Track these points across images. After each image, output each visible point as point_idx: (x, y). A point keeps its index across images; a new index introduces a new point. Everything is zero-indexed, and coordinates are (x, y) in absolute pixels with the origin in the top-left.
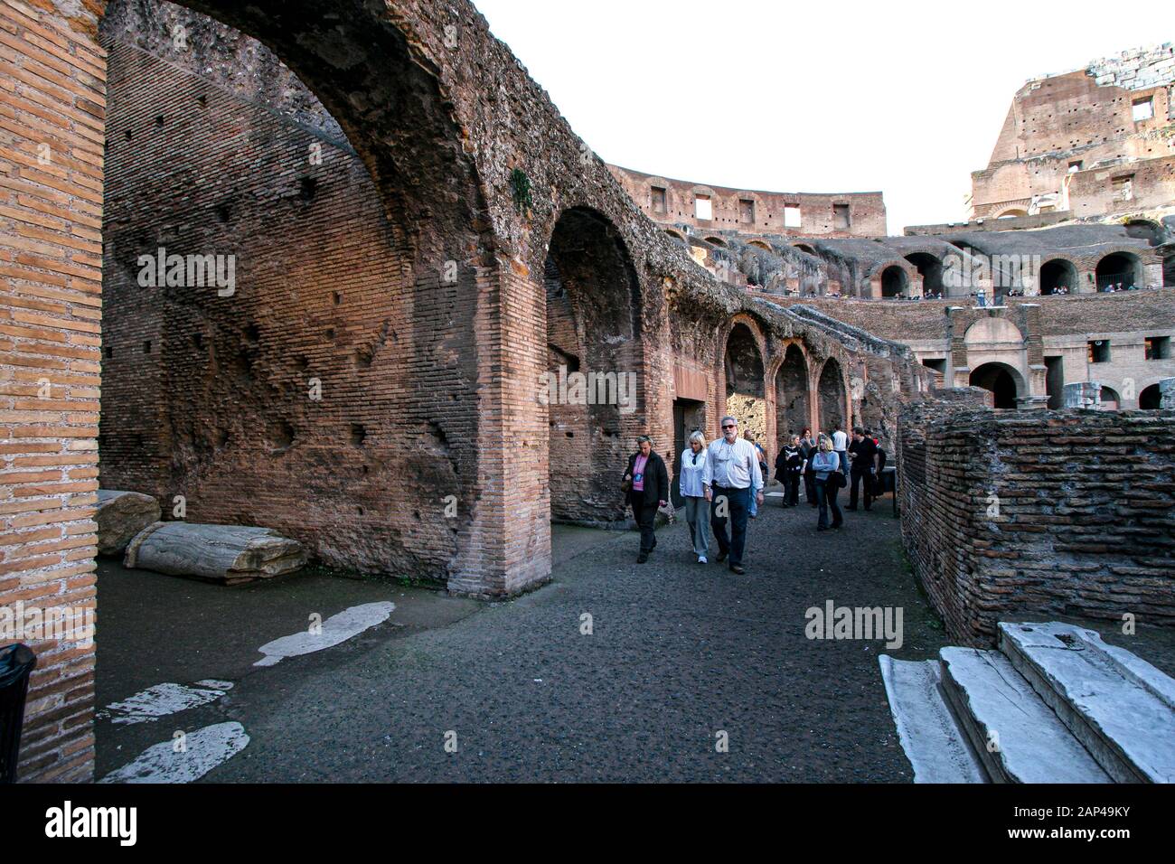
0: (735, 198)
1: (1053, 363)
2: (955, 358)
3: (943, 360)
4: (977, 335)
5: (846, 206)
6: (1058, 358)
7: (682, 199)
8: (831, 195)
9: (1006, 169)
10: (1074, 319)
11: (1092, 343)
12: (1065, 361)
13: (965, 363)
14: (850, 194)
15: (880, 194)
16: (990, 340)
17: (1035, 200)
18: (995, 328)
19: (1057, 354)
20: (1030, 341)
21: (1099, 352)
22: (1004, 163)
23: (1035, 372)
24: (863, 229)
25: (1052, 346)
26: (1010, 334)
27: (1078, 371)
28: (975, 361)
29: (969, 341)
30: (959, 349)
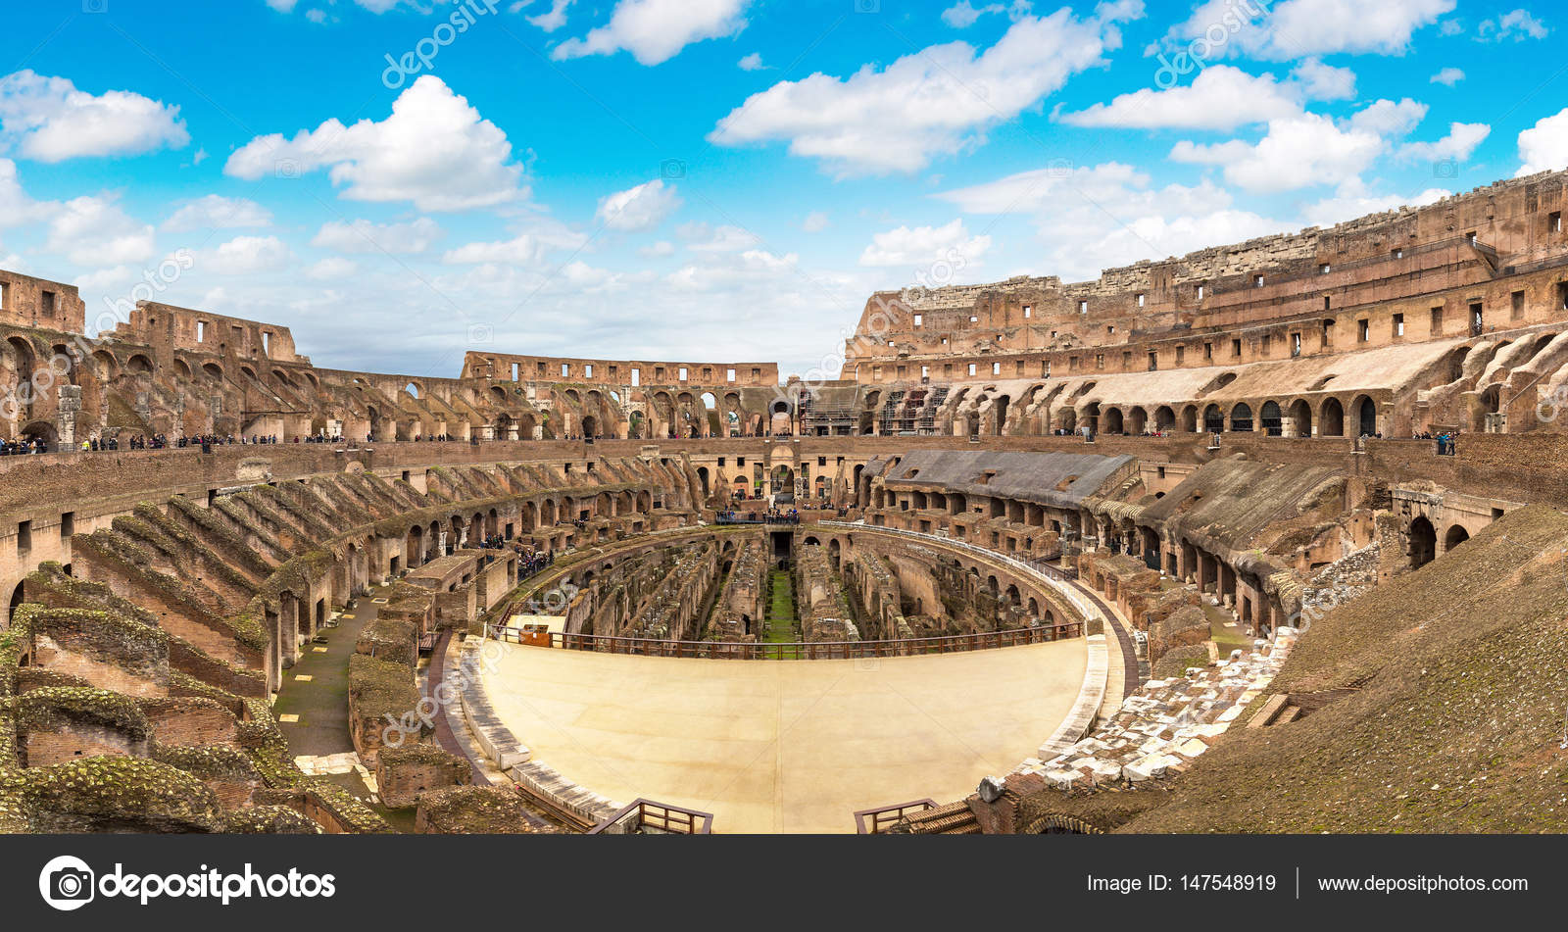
0: (701, 368)
1: (805, 466)
2: (766, 463)
3: (761, 464)
4: (776, 453)
5: (759, 370)
6: (808, 464)
7: (672, 371)
8: (755, 364)
10: (815, 447)
11: (820, 458)
12: (810, 466)
13: (771, 466)
14: (765, 364)
15: (778, 364)
16: (781, 456)
17: (874, 358)
18: (783, 450)
19: (807, 462)
20: (796, 458)
21: (822, 462)
23: (798, 470)
24: (767, 381)
25: (805, 458)
26: (789, 453)
27: (815, 470)
28: (774, 465)
29: (773, 455)
30: (768, 459)
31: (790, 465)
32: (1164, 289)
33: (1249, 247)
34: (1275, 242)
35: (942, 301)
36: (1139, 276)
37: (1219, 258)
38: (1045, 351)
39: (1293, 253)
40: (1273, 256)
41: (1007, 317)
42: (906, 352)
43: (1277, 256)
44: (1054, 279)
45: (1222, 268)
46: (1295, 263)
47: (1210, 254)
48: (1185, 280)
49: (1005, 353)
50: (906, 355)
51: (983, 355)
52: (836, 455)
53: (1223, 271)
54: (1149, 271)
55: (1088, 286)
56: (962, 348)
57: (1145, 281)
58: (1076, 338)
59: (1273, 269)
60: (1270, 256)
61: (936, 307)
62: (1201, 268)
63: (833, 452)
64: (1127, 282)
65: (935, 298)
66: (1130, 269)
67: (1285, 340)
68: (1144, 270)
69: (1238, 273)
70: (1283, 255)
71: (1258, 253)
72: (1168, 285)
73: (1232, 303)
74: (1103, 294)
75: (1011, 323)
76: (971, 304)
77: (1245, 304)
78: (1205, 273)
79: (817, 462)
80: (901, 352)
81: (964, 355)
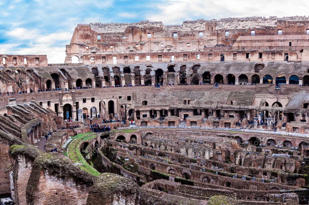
0: (12, 57)
1: (77, 103)
2: (60, 103)
3: (58, 104)
5: (38, 58)
6: (78, 102)
8: (35, 55)
9: (74, 46)
11: (83, 99)
12: (79, 103)
13: (62, 104)
14: (39, 55)
15: (46, 55)
16: (66, 99)
17: (80, 54)
18: (67, 96)
19: (78, 101)
20: (73, 99)
21: (84, 101)
22: (74, 44)
23: (74, 106)
24: (42, 64)
25: (77, 99)
26: (70, 98)
27: (82, 105)
28: (64, 104)
29: (63, 99)
30: (61, 101)
31: (71, 103)
32: (212, 31)
33: (247, 19)
34: (259, 19)
35: (110, 29)
36: (200, 25)
37: (235, 22)
38: (159, 52)
39: (267, 24)
40: (258, 24)
41: (141, 37)
42: (95, 51)
43: (260, 24)
44: (161, 23)
45: (236, 26)
46: (268, 28)
47: (231, 20)
48: (220, 28)
49: (141, 52)
50: (95, 52)
51: (130, 53)
52: (90, 97)
53: (237, 27)
54: (204, 23)
55: (176, 26)
56: (121, 50)
57: (203, 27)
58: (173, 47)
59: (258, 29)
60: (257, 24)
61: (107, 32)
62: (227, 25)
63: (89, 96)
64: (195, 27)
65: (106, 28)
66: (196, 22)
67: (282, 55)
68: (202, 23)
69: (243, 28)
70: (263, 24)
71: (252, 22)
72: (214, 29)
73: (250, 39)
74: (183, 31)
75: (143, 40)
76: (123, 31)
77: (256, 40)
78: (229, 27)
79: (82, 101)
80: (93, 51)
81: (122, 53)
